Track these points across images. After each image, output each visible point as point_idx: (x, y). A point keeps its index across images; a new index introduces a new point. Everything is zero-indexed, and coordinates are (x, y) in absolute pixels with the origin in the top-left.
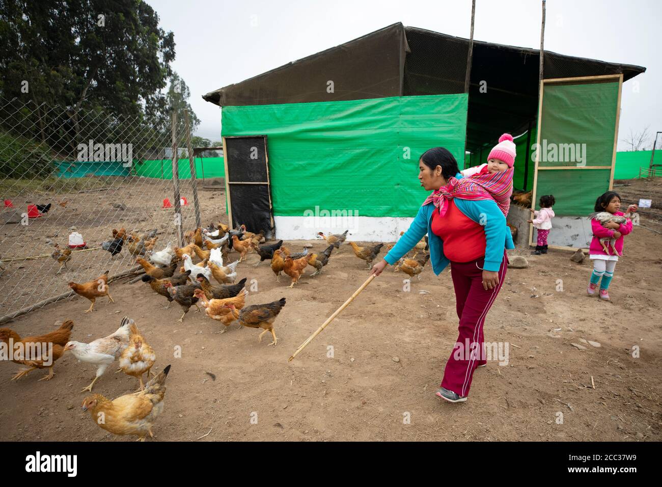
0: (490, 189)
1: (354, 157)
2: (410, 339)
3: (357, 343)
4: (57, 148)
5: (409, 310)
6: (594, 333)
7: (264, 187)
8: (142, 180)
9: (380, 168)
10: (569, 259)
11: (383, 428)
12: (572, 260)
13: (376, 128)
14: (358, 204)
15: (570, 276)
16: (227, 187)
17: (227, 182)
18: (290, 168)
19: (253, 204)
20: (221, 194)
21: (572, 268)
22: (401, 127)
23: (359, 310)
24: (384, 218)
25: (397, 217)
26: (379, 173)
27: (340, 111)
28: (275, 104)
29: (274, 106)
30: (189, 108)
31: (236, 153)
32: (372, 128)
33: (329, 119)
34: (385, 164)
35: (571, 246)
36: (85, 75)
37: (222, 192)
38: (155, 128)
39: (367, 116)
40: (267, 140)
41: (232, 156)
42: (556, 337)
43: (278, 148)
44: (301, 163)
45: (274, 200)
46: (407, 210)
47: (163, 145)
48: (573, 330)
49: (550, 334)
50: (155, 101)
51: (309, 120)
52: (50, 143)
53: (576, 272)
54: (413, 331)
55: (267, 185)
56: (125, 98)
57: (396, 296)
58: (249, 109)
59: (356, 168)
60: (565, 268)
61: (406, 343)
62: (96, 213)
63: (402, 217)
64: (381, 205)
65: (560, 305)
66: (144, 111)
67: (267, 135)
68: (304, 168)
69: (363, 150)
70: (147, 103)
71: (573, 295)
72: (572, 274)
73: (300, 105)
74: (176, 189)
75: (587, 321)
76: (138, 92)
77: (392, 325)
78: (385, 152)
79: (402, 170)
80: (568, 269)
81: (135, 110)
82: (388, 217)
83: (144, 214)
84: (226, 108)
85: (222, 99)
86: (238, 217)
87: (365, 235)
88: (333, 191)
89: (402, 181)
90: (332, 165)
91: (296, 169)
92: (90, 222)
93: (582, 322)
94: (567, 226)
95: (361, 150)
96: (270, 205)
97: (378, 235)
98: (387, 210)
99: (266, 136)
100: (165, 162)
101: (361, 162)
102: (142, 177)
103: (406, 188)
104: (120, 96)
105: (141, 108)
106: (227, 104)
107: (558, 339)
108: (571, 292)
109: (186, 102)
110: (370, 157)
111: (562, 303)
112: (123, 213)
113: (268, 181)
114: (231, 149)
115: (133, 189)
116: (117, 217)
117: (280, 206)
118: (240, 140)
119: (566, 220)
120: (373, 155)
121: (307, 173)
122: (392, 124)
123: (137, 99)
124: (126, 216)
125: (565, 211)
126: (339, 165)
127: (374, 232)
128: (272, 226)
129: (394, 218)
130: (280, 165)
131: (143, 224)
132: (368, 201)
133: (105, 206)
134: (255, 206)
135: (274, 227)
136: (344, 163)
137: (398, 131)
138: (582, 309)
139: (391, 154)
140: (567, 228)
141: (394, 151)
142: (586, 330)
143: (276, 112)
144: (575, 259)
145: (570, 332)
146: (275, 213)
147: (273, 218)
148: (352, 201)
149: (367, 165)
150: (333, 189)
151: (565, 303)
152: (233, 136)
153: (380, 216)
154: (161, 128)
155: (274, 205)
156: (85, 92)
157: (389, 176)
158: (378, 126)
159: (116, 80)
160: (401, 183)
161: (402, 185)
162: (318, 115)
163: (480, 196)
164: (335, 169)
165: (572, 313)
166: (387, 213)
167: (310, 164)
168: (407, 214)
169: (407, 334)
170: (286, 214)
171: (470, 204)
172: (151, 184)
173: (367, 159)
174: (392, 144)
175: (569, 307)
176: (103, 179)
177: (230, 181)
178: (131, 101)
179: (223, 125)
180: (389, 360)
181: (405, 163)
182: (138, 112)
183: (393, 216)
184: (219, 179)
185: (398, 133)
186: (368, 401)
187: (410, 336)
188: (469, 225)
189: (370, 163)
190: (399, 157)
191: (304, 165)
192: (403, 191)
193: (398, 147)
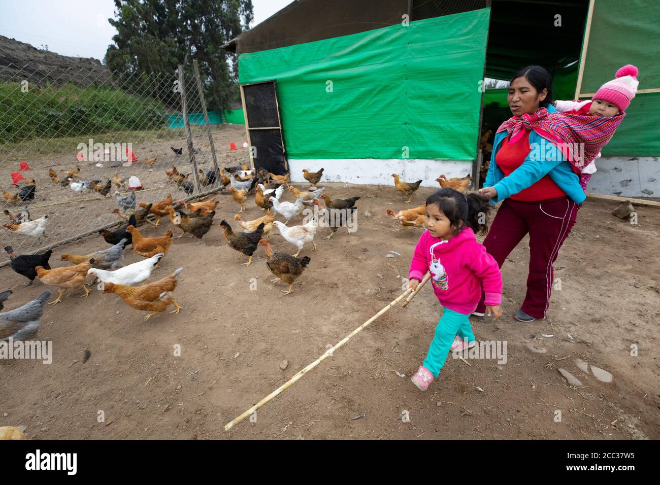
1: (359, 96)
6: (608, 349)
7: (277, 131)
9: (387, 105)
10: (610, 212)
12: (615, 215)
13: (381, 62)
14: (364, 146)
15: (602, 240)
16: (248, 133)
17: (247, 128)
18: (299, 112)
19: (269, 148)
21: (610, 226)
22: (409, 58)
24: (390, 160)
26: (385, 112)
27: (346, 47)
28: (283, 46)
29: (282, 49)
32: (377, 62)
33: (334, 57)
34: (392, 102)
35: (619, 194)
36: (188, 42)
39: (372, 50)
40: (276, 85)
41: (250, 103)
42: (539, 351)
43: (288, 92)
44: (308, 106)
45: (287, 144)
46: (415, 152)
48: (575, 338)
49: (531, 345)
51: (314, 60)
53: (615, 234)
55: (279, 129)
58: (260, 54)
59: (362, 108)
60: (599, 226)
64: (388, 146)
65: (570, 287)
67: (276, 80)
68: (312, 111)
69: (368, 88)
71: (597, 272)
72: (607, 236)
73: (306, 45)
75: (603, 324)
78: (391, 89)
79: (410, 107)
80: (604, 228)
82: (395, 159)
84: (241, 56)
85: (237, 48)
86: (258, 161)
87: (373, 178)
88: (340, 133)
89: (410, 120)
90: (338, 107)
91: (305, 112)
93: (595, 324)
94: (616, 169)
96: (283, 149)
97: (385, 178)
98: (394, 152)
101: (367, 101)
102: (230, 124)
103: (414, 127)
104: (211, 57)
105: (229, 67)
106: (242, 52)
107: (540, 356)
108: (594, 267)
110: (375, 96)
111: (574, 285)
113: (280, 126)
114: (248, 96)
115: (222, 134)
117: (293, 150)
118: (255, 87)
119: (614, 162)
120: (378, 93)
121: (316, 116)
122: (398, 56)
123: (225, 59)
125: (615, 150)
126: (345, 106)
127: (381, 175)
128: (286, 168)
129: (401, 160)
130: (291, 109)
132: (375, 142)
134: (271, 151)
135: (289, 169)
136: (349, 104)
137: (406, 63)
138: (601, 299)
139: (398, 90)
140: (615, 171)
141: (402, 86)
142: (596, 341)
143: (284, 55)
144: (619, 213)
145: (567, 344)
146: (288, 157)
147: (287, 161)
148: (359, 143)
149: (373, 103)
150: (340, 131)
151: (578, 286)
152: (249, 83)
153: (387, 159)
155: (288, 149)
156: (186, 57)
157: (396, 115)
158: (384, 60)
160: (409, 122)
161: (410, 124)
162: (325, 54)
164: (341, 110)
165: (584, 304)
166: (394, 155)
167: (317, 107)
168: (414, 155)
170: (299, 157)
173: (373, 97)
174: (398, 79)
175: (583, 294)
177: (250, 127)
178: (220, 61)
181: (413, 99)
182: (227, 70)
185: (405, 65)
189: (376, 101)
190: (406, 94)
191: (312, 108)
192: (410, 131)
193: (406, 81)
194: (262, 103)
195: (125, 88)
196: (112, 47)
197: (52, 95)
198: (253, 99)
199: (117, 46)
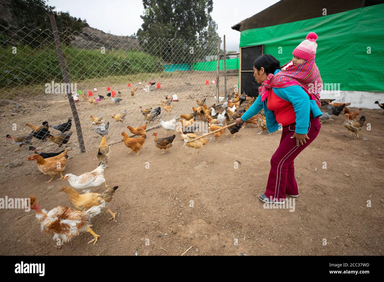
0: (296, 77)
1: (319, 53)
2: (357, 165)
3: (318, 161)
4: (166, 61)
5: (354, 148)
8: (196, 72)
9: (337, 59)
11: (340, 210)
13: (338, 32)
16: (240, 74)
17: (240, 71)
20: (231, 78)
22: (359, 30)
23: (318, 143)
25: (345, 90)
26: (336, 62)
27: (312, 25)
28: (270, 26)
29: (269, 27)
30: (217, 35)
31: (246, 55)
32: (335, 33)
33: (304, 31)
34: (342, 56)
36: (176, 25)
37: (232, 77)
38: (202, 47)
39: (332, 26)
40: (264, 47)
41: (244, 57)
46: (355, 86)
47: (205, 55)
50: (203, 34)
51: (291, 33)
52: (164, 58)
54: (358, 161)
56: (191, 34)
57: (344, 139)
59: (319, 60)
61: (353, 167)
62: (180, 87)
63: (350, 91)
66: (198, 39)
69: (326, 48)
70: (199, 35)
73: (286, 24)
74: (218, 75)
76: (196, 30)
77: (342, 155)
78: (343, 48)
79: (355, 59)
81: (194, 38)
83: (199, 87)
84: (243, 32)
85: (241, 27)
86: (244, 89)
89: (354, 67)
92: (178, 90)
95: (324, 48)
99: (264, 45)
100: (206, 63)
101: (323, 56)
102: (196, 70)
103: (356, 71)
104: (189, 33)
105: (197, 38)
106: (243, 30)
109: (216, 32)
110: (330, 53)
112: (191, 87)
114: (244, 54)
115: (192, 76)
116: (188, 88)
118: (249, 48)
120: (333, 51)
122: (352, 28)
123: (196, 34)
124: (191, 88)
129: (343, 91)
131: (199, 92)
133: (183, 84)
139: (348, 49)
141: (351, 47)
143: (270, 30)
149: (328, 57)
152: (245, 46)
154: (205, 47)
156: (176, 33)
157: (344, 64)
158: (340, 31)
159: (187, 26)
160: (353, 68)
162: (297, 29)
163: (286, 84)
169: (354, 162)
171: (280, 90)
172: (200, 74)
174: (349, 43)
176: (180, 72)
177: (242, 71)
178: (193, 35)
179: (240, 41)
180: (341, 175)
181: (359, 54)
182: (196, 40)
183: (343, 90)
184: (230, 70)
185: (356, 34)
186: (328, 193)
187: (356, 164)
188: (282, 105)
189: (330, 56)
190: (354, 51)
191: (284, 60)
192: (353, 74)
193: (355, 44)
194: (252, 57)
195: (146, 51)
196: (140, 30)
197: (115, 55)
198: (247, 55)
199: (142, 29)
